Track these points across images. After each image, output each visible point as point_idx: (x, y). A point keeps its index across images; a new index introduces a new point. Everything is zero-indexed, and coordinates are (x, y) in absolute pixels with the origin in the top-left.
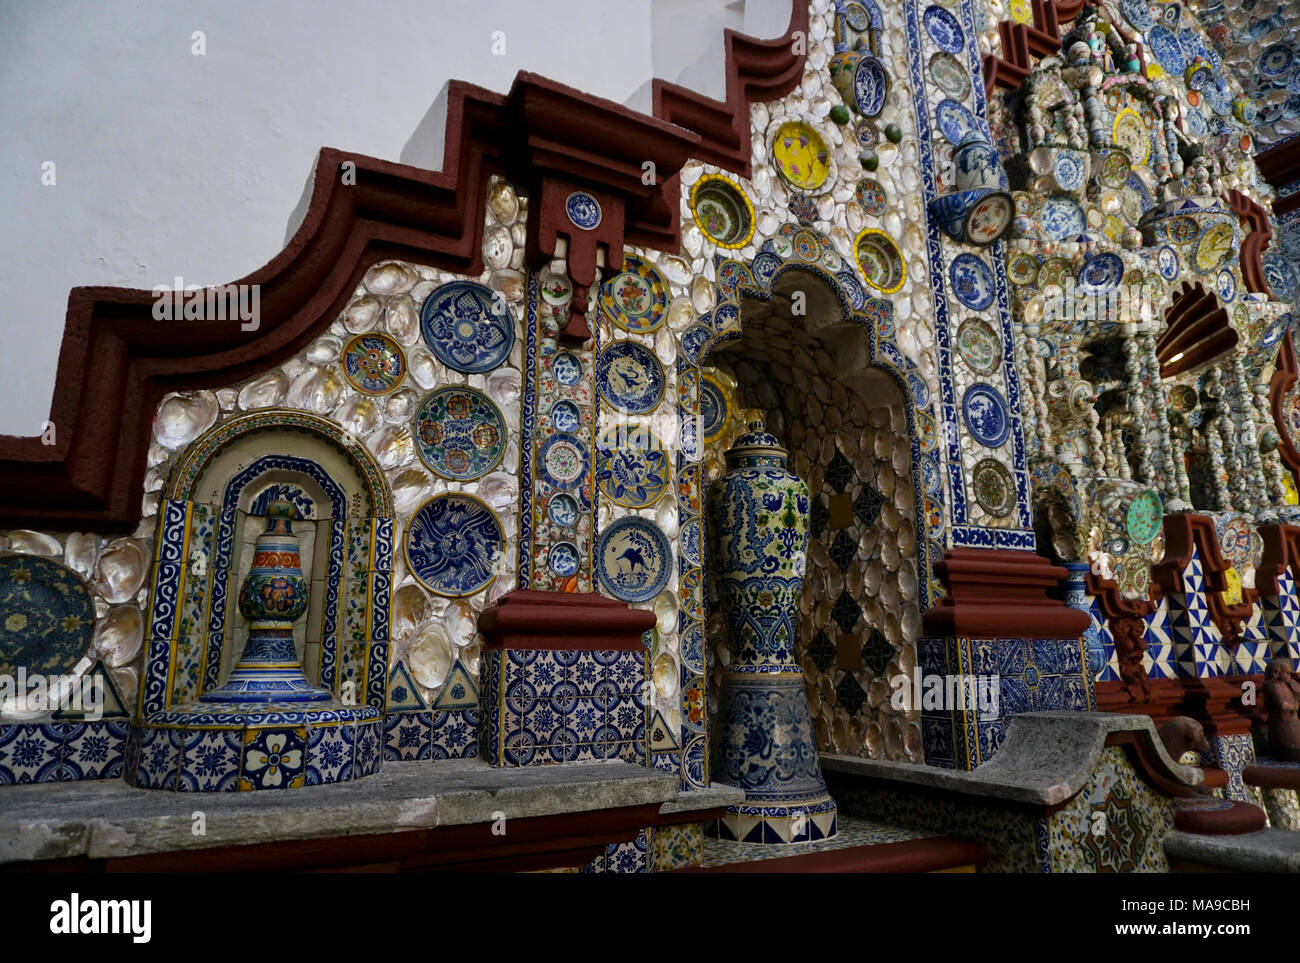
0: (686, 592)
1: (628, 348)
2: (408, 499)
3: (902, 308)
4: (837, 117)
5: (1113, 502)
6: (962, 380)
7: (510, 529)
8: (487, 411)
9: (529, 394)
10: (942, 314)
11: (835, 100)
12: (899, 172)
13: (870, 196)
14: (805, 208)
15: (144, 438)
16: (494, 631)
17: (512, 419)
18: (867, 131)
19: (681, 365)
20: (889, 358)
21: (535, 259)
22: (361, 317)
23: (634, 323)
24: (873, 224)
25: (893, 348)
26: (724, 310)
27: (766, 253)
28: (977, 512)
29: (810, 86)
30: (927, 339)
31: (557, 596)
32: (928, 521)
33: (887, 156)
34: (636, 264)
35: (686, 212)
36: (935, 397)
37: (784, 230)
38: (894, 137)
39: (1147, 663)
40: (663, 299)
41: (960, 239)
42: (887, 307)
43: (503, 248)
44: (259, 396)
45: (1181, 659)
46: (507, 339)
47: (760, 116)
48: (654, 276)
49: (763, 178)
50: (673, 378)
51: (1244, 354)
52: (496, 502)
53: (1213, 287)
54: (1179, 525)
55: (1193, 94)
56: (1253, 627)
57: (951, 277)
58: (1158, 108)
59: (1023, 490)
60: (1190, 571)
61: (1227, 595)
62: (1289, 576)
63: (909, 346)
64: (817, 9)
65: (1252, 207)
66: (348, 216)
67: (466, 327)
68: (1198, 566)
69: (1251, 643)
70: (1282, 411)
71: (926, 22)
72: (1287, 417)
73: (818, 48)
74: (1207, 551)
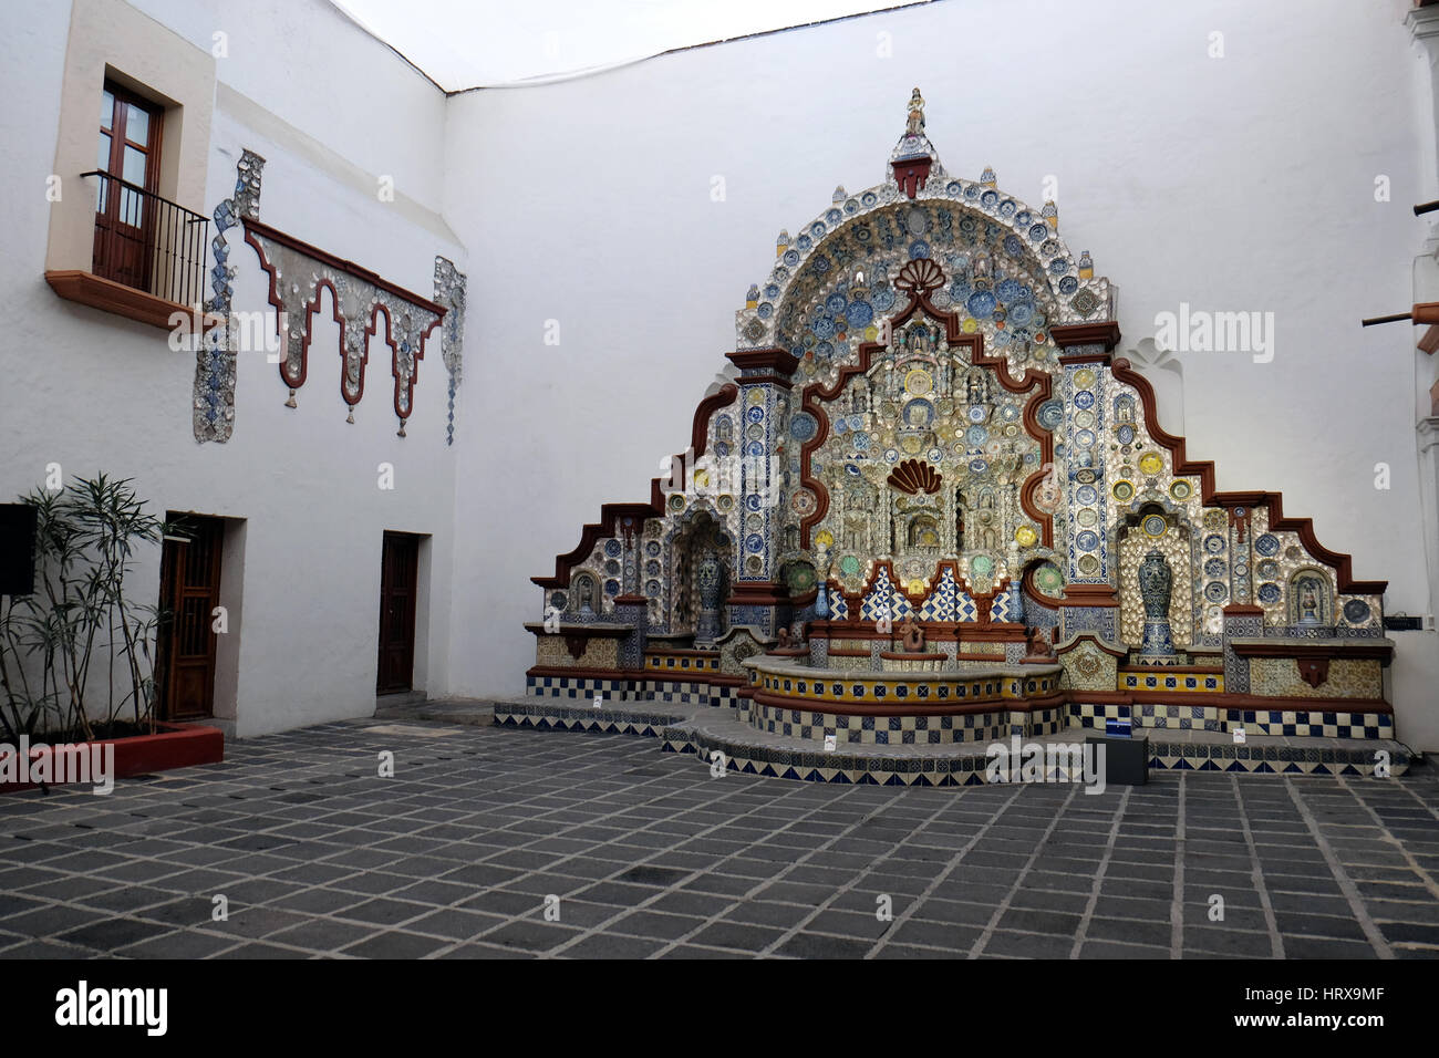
0: (665, 594)
1: (653, 542)
2: (604, 581)
3: (730, 517)
5: (839, 559)
6: (748, 533)
7: (621, 585)
8: (616, 564)
9: (624, 559)
10: (743, 515)
15: (568, 574)
16: (618, 602)
17: (621, 565)
19: (665, 545)
20: (724, 531)
21: (623, 533)
22: (596, 550)
23: (655, 537)
25: (726, 528)
26: (676, 528)
27: (689, 510)
28: (747, 571)
29: (706, 455)
30: (736, 523)
31: (631, 596)
32: (732, 574)
34: (655, 522)
35: (667, 506)
36: (738, 541)
37: (695, 502)
39: (862, 615)
40: (661, 529)
42: (725, 517)
43: (616, 532)
44: (583, 567)
46: (620, 549)
48: (659, 524)
50: (663, 548)
51: (948, 483)
52: (618, 580)
53: (925, 458)
54: (877, 565)
55: (999, 323)
56: (935, 603)
57: (748, 502)
58: (934, 362)
59: (766, 564)
60: (881, 582)
61: (912, 591)
62: (950, 582)
63: (730, 527)
64: (711, 429)
65: (1033, 378)
66: (591, 533)
67: (613, 548)
68: (887, 580)
69: (931, 608)
70: (1035, 493)
71: (750, 414)
72: (1039, 494)
73: (710, 441)
74: (891, 574)
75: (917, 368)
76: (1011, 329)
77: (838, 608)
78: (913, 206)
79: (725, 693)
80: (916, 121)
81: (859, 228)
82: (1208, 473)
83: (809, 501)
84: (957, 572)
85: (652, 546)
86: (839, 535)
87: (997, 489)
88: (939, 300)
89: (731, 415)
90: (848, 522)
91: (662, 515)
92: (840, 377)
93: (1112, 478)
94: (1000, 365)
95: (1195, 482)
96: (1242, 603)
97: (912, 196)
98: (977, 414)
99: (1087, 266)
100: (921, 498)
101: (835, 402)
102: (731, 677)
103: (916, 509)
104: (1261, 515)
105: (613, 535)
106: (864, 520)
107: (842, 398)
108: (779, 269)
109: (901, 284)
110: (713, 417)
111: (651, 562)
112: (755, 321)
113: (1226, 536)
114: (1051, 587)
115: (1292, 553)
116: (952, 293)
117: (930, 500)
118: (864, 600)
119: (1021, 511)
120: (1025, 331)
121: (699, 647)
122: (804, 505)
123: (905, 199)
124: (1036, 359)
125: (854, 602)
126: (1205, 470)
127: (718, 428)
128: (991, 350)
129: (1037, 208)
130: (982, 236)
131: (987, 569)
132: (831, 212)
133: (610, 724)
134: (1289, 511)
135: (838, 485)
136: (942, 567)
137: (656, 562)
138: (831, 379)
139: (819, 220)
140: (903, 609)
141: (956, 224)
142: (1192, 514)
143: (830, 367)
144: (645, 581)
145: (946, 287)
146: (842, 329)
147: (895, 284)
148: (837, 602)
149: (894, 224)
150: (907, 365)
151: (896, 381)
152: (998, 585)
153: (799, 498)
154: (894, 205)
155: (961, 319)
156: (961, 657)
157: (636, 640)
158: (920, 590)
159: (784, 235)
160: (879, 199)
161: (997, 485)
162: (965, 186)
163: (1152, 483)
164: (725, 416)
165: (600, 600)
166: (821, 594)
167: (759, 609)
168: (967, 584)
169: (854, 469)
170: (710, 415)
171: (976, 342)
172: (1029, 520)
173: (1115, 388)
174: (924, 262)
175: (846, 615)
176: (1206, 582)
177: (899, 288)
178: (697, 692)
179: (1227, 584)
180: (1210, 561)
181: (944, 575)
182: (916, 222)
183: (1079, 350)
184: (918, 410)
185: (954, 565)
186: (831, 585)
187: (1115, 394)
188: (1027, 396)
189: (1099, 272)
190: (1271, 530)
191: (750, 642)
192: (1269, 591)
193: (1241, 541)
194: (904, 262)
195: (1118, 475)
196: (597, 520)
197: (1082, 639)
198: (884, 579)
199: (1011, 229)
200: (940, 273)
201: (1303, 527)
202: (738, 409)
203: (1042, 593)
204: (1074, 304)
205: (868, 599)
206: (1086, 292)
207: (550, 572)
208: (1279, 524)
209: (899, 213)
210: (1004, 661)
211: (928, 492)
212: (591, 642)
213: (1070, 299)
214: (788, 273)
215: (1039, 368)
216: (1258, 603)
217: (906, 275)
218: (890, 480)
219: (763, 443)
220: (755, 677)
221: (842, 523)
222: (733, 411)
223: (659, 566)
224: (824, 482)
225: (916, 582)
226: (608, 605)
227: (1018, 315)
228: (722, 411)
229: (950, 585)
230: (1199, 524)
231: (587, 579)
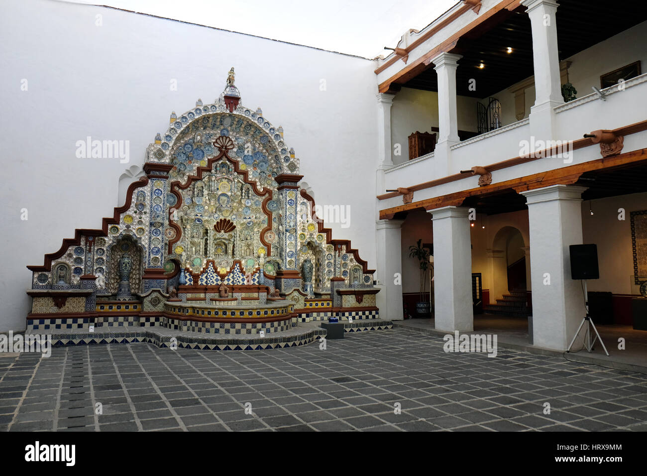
0: (106, 274)
1: (100, 249)
2: (73, 268)
3: (143, 238)
4: (135, 212)
5: (192, 259)
6: (152, 246)
7: (83, 270)
8: (81, 259)
9: (86, 257)
10: (150, 238)
11: (136, 210)
12: (146, 219)
13: (140, 222)
14: (128, 227)
15: (51, 264)
16: (81, 279)
17: (84, 260)
18: (141, 213)
19: (107, 250)
20: (140, 245)
21: (86, 244)
22: (68, 252)
23: (101, 246)
24: (140, 227)
25: (141, 243)
26: (113, 242)
27: (121, 234)
28: (152, 264)
29: (131, 209)
30: (147, 241)
31: (88, 275)
32: (144, 265)
33: (143, 216)
34: (101, 239)
35: (109, 231)
36: (147, 249)
37: (124, 230)
38: (145, 213)
39: (200, 283)
40: (105, 242)
41: (155, 227)
42: (140, 238)
43: (82, 243)
44: (60, 260)
45: (206, 282)
46: (83, 252)
47: (121, 216)
48: (104, 240)
49: (121, 225)
50: (106, 252)
51: (238, 229)
52: (82, 267)
53: (230, 219)
54: (208, 262)
55: (255, 168)
56: (230, 277)
57: (153, 232)
58: (232, 180)
59: (162, 260)
60: (210, 269)
61: (222, 273)
62: (238, 269)
63: (143, 243)
64: (134, 196)
65: (267, 191)
66: (67, 243)
67: (79, 251)
68: (212, 268)
69: (228, 280)
70: (265, 235)
71: (155, 192)
72: (267, 236)
73: (133, 202)
74: (214, 266)
75: (225, 181)
76: (259, 171)
77: (189, 280)
78: (230, 115)
79: (148, 320)
80: (230, 80)
81: (206, 119)
82: (330, 233)
83: (172, 233)
84: (240, 266)
85: (100, 250)
86: (187, 248)
87: (252, 233)
88: (231, 154)
89: (146, 192)
90: (193, 243)
91: (106, 236)
92: (188, 180)
93: (299, 232)
94: (253, 184)
95: (324, 235)
96: (339, 277)
97: (231, 111)
98: (248, 203)
99: (292, 153)
100: (223, 235)
101: (186, 190)
102: (149, 313)
103: (220, 239)
104: (344, 247)
105: (80, 245)
106: (200, 242)
107: (189, 189)
108: (172, 129)
109: (216, 145)
110: (136, 191)
111: (99, 258)
112: (159, 150)
113: (333, 254)
114: (270, 271)
115: (351, 260)
116: (237, 153)
117: (226, 236)
118: (200, 277)
119: (260, 241)
120: (264, 173)
121: (122, 300)
122: (170, 234)
123: (228, 112)
124: (267, 184)
125: (196, 277)
126: (328, 232)
127: (138, 197)
128: (251, 177)
129: (277, 127)
130: (252, 133)
131: (252, 265)
132: (197, 109)
133: (102, 339)
134: (353, 247)
135: (188, 227)
136: (236, 262)
137: (102, 259)
138: (185, 180)
139: (191, 111)
140: (217, 280)
141: (243, 126)
142: (324, 246)
143: (184, 174)
144: (95, 268)
145: (235, 150)
146: (189, 158)
147: (214, 145)
148: (188, 277)
149: (219, 120)
150: (221, 180)
151: (216, 185)
152: (255, 270)
153: (168, 231)
154: (223, 113)
155: (240, 163)
156: (243, 299)
157: (94, 297)
158: (225, 272)
159: (174, 114)
160: (218, 109)
161: (253, 231)
162: (252, 113)
163: (311, 235)
164: (142, 191)
165: (70, 277)
166: (182, 274)
167: (158, 281)
168: (244, 270)
169: (199, 220)
170: (134, 190)
171: (245, 174)
172: (262, 245)
173: (301, 199)
174: (226, 138)
175: (192, 283)
176: (327, 270)
177: (215, 146)
178: (127, 320)
179: (333, 270)
180: (328, 263)
181: (236, 266)
182: (227, 121)
183: (289, 184)
184: (223, 198)
185: (240, 262)
186: (187, 270)
187: (301, 202)
188: (264, 197)
189: (296, 156)
190: (347, 252)
191: (159, 296)
192: (345, 273)
193: (339, 256)
194: (218, 136)
195: (301, 231)
196: (72, 236)
197: (295, 290)
198: (211, 267)
199: (267, 134)
200: (232, 144)
201: (355, 252)
202: (149, 189)
203: (267, 273)
204: (288, 166)
205: (202, 276)
206: (292, 163)
207: (41, 263)
208: (349, 251)
209: (223, 116)
210: (259, 299)
211: (225, 232)
212: (69, 299)
213: (287, 164)
214: (176, 131)
215: (268, 188)
216: (342, 277)
217: (218, 141)
218: (215, 226)
219: (162, 206)
220: (188, 311)
221: (189, 243)
222: (147, 189)
223: (103, 260)
224: (179, 224)
225: (224, 269)
226: (76, 280)
227: (261, 166)
228: (141, 189)
229: (238, 270)
230: (325, 250)
231: (63, 266)
